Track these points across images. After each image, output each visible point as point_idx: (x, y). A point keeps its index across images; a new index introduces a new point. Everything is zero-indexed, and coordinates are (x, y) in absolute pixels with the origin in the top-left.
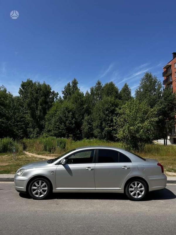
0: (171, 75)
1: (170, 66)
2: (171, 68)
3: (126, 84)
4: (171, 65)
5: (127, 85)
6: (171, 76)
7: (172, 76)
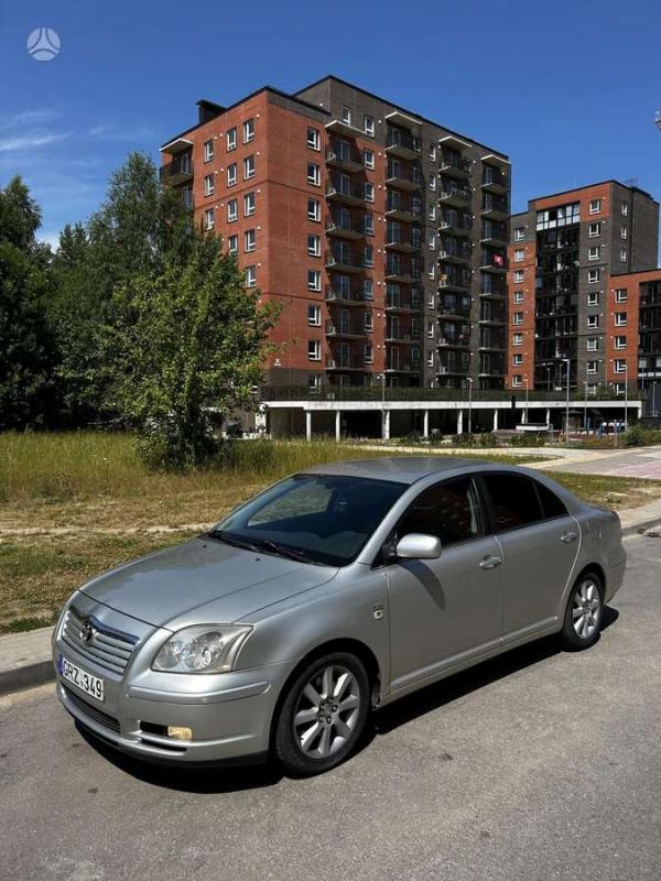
0: (190, 182)
1: (189, 148)
2: (190, 157)
3: (17, 181)
4: (191, 147)
5: (22, 184)
6: (191, 189)
7: (194, 188)
